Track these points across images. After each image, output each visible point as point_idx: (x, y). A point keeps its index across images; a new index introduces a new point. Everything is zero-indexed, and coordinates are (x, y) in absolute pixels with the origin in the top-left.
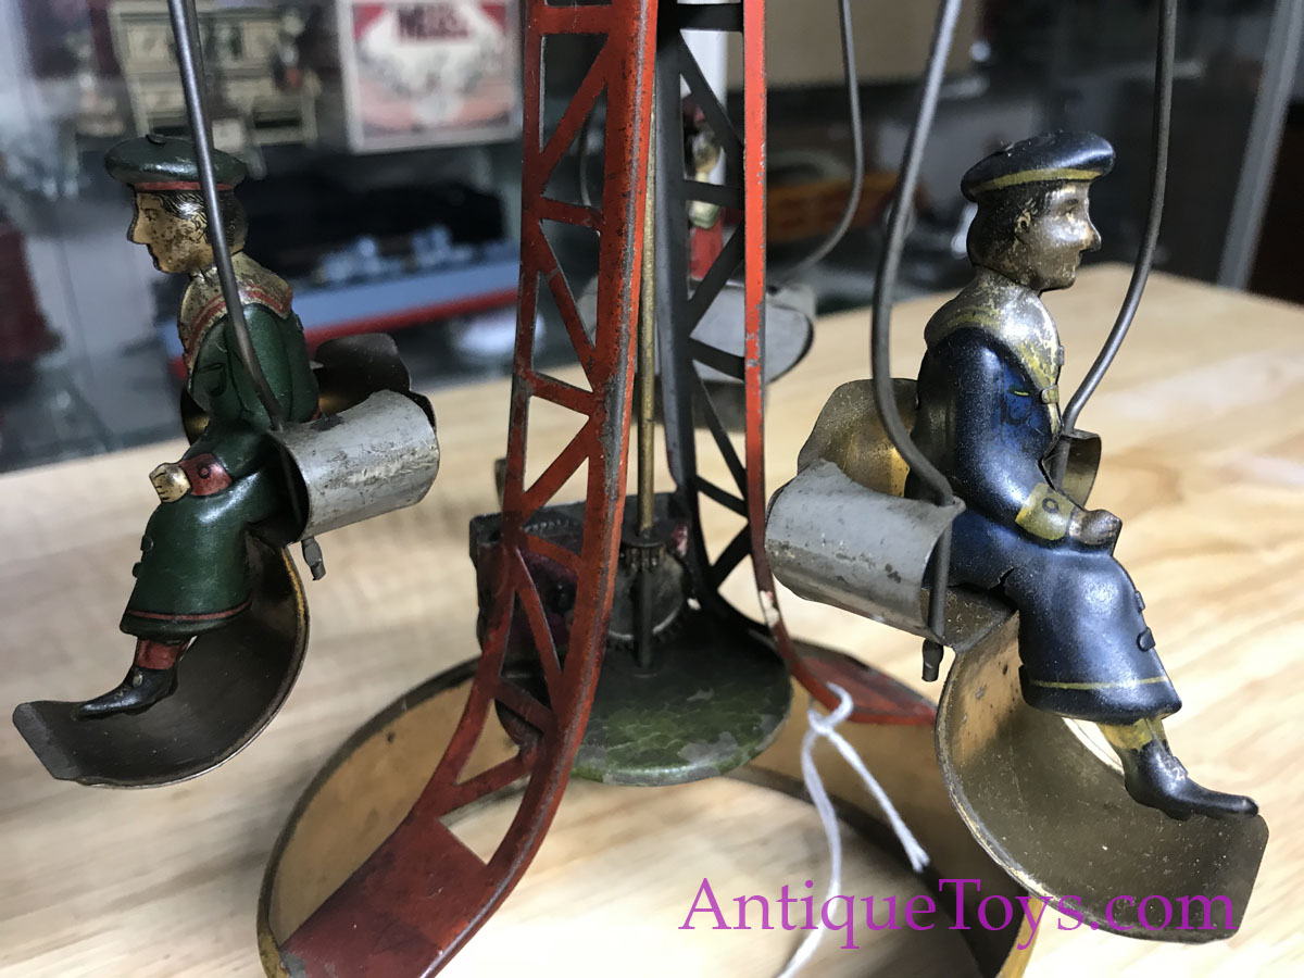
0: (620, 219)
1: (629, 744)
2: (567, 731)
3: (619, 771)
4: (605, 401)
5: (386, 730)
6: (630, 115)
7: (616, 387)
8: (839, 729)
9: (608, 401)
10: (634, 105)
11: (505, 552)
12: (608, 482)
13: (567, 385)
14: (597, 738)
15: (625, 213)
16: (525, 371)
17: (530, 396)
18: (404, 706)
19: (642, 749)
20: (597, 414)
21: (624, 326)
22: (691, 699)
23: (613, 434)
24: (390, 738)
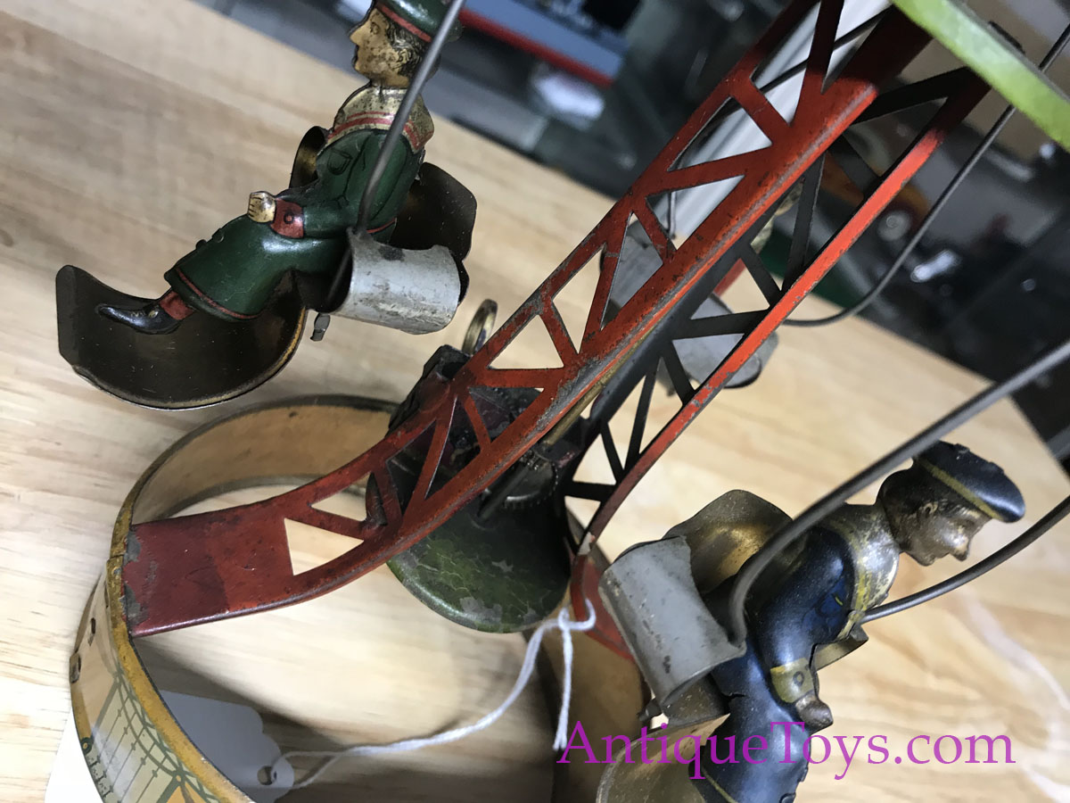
0: (682, 270)
1: (436, 570)
2: (402, 538)
3: (417, 584)
4: (580, 368)
5: (292, 409)
6: (743, 212)
7: (595, 367)
8: (574, 634)
9: (584, 370)
10: (751, 209)
11: (448, 391)
12: (544, 418)
13: (567, 333)
14: (418, 550)
15: (688, 269)
16: (546, 296)
17: (538, 314)
18: (316, 400)
19: (441, 579)
20: (570, 371)
21: (630, 336)
22: (494, 563)
23: (570, 392)
24: (292, 415)
